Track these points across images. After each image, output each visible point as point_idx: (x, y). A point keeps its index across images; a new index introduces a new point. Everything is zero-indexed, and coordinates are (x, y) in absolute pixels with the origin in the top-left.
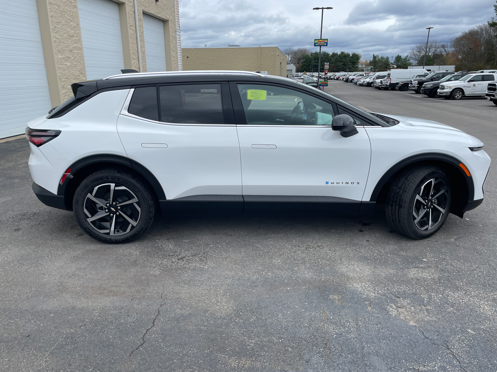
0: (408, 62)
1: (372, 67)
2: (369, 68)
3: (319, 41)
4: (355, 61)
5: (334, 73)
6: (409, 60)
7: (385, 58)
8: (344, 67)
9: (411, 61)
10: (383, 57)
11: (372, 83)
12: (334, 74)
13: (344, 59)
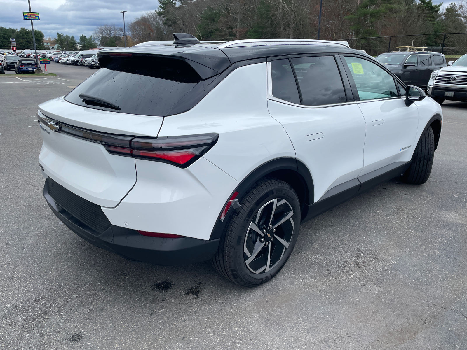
0: (93, 42)
1: (59, 46)
2: (56, 46)
3: (29, 15)
4: (39, 38)
5: (21, 50)
6: (94, 41)
7: (70, 37)
8: (28, 44)
9: (96, 42)
10: (68, 36)
11: (78, 61)
12: (22, 52)
13: (27, 36)
